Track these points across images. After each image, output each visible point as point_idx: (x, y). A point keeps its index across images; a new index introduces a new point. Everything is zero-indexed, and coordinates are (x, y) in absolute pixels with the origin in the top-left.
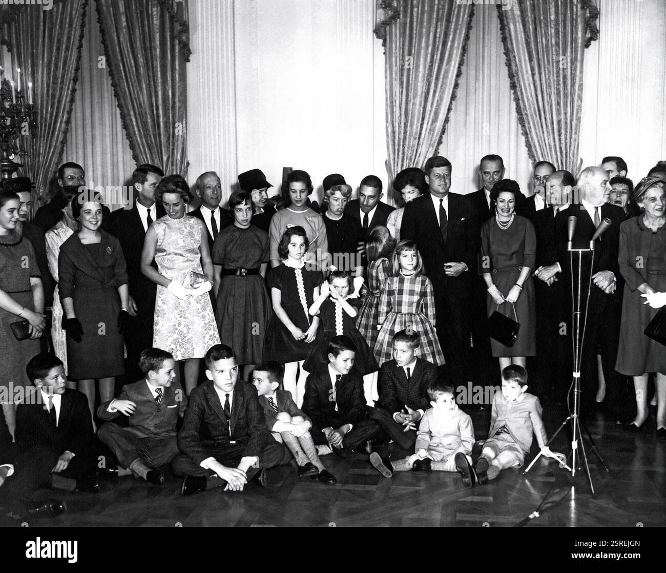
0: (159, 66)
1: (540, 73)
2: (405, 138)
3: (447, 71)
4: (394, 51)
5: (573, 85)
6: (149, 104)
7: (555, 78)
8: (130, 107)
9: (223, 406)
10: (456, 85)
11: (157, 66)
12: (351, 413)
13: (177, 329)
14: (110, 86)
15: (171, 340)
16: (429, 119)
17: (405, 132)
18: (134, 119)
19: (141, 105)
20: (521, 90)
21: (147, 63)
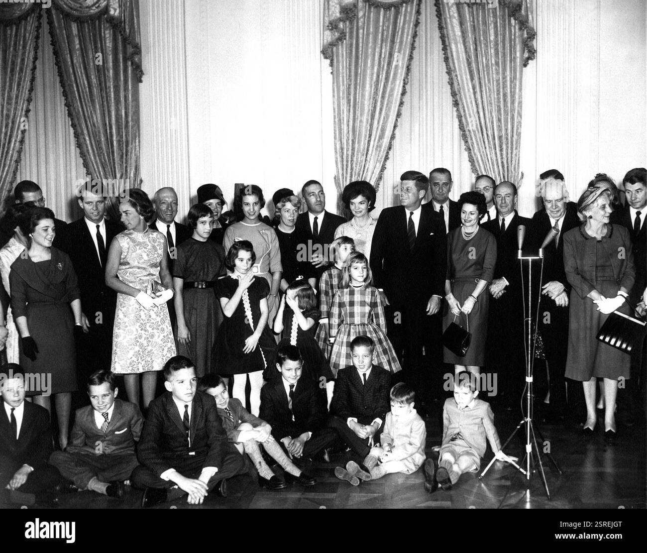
0: (112, 86)
1: (481, 91)
2: (353, 154)
3: (392, 90)
4: (341, 71)
5: (513, 102)
6: (103, 124)
7: (496, 96)
8: (84, 127)
9: (182, 417)
10: (401, 103)
11: (110, 87)
12: (309, 421)
13: (138, 342)
14: (63, 106)
15: (132, 353)
16: (376, 136)
17: (353, 149)
18: (87, 138)
19: (94, 125)
20: (464, 107)
21: (100, 84)
